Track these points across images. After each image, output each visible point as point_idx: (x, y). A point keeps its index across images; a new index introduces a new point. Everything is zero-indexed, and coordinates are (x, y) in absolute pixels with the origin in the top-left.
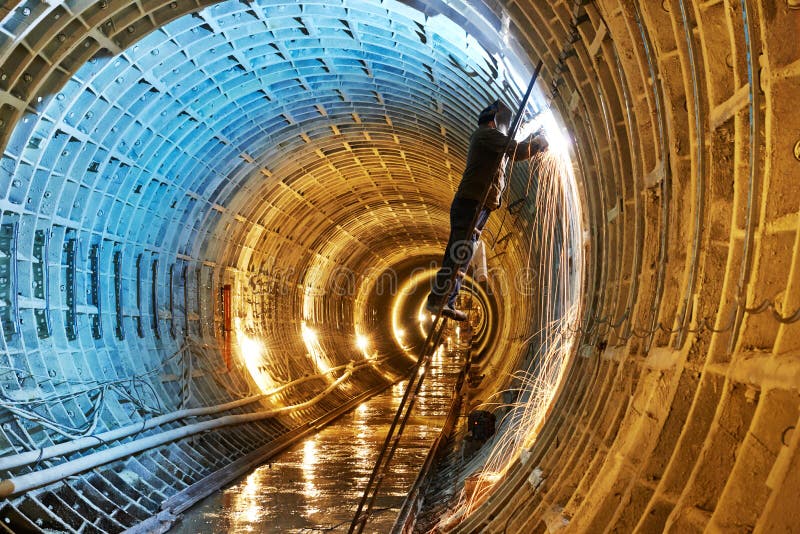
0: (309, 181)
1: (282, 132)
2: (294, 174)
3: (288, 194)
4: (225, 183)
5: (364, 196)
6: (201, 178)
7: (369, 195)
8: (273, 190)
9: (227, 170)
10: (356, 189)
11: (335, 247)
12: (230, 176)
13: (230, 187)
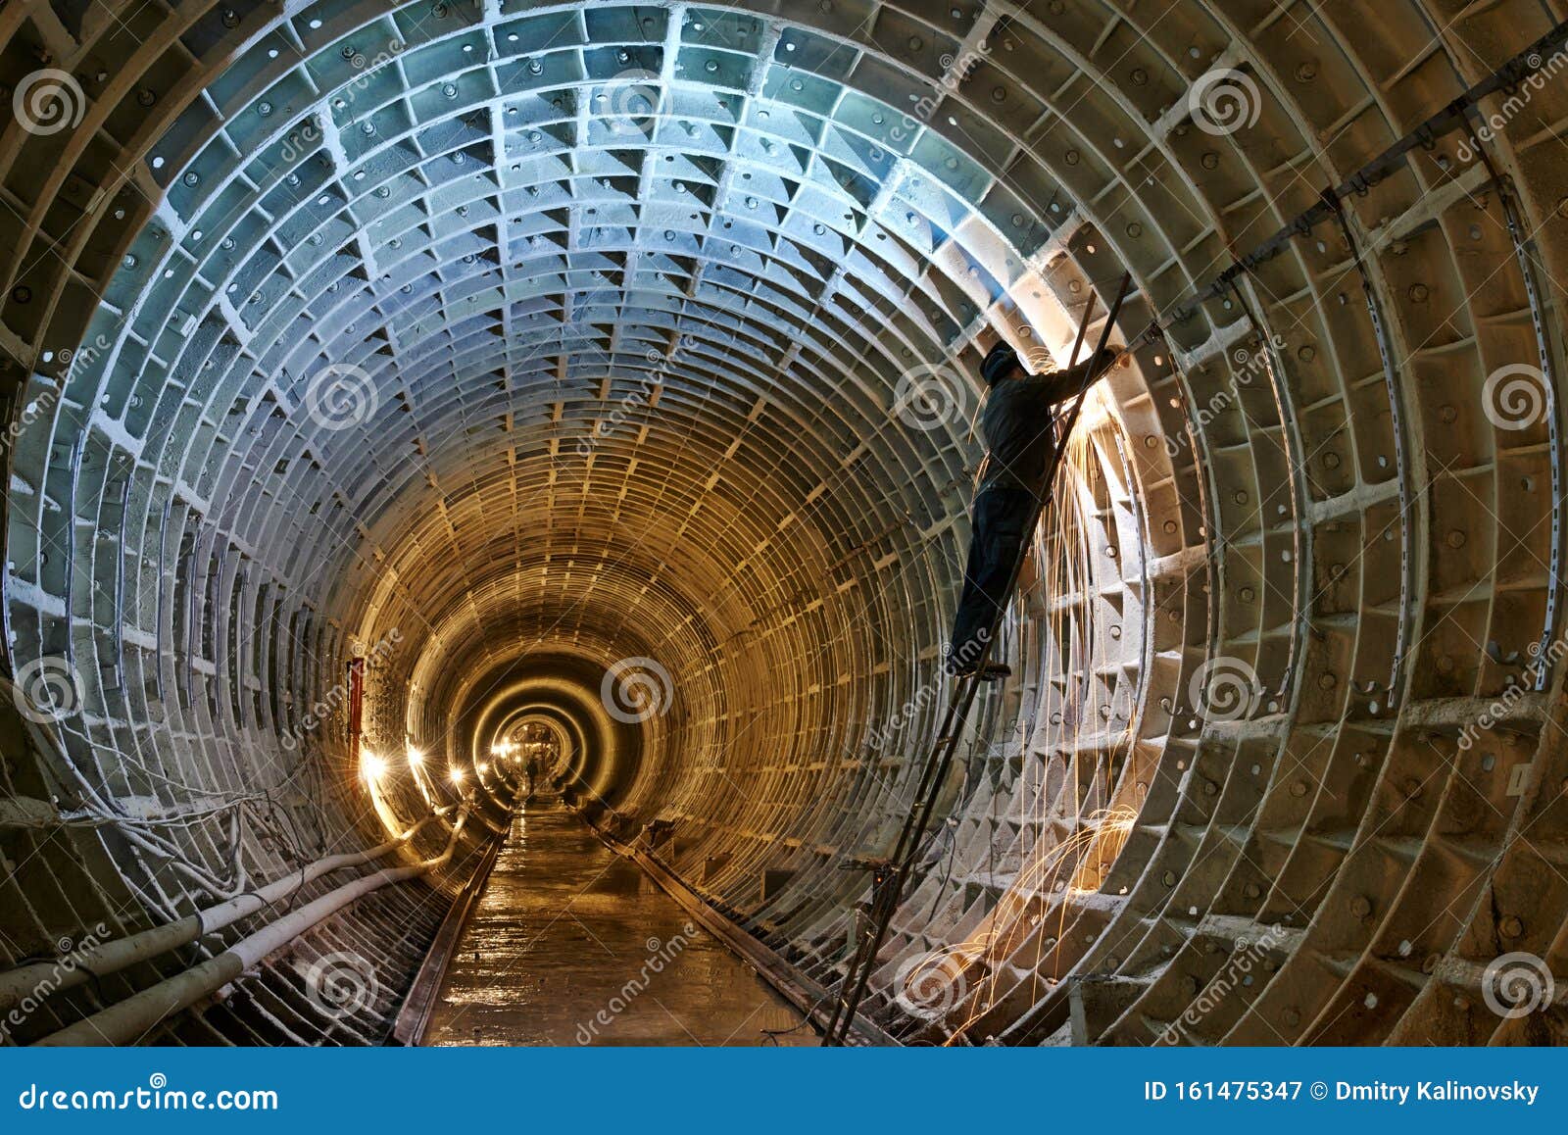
0: (474, 505)
1: (490, 402)
2: (460, 490)
3: (443, 522)
4: (381, 485)
5: (524, 545)
6: (356, 469)
7: (530, 543)
8: (428, 513)
9: (390, 463)
10: (521, 531)
11: (453, 626)
12: (390, 476)
13: (384, 495)
